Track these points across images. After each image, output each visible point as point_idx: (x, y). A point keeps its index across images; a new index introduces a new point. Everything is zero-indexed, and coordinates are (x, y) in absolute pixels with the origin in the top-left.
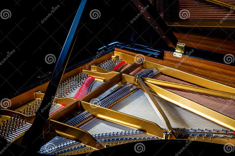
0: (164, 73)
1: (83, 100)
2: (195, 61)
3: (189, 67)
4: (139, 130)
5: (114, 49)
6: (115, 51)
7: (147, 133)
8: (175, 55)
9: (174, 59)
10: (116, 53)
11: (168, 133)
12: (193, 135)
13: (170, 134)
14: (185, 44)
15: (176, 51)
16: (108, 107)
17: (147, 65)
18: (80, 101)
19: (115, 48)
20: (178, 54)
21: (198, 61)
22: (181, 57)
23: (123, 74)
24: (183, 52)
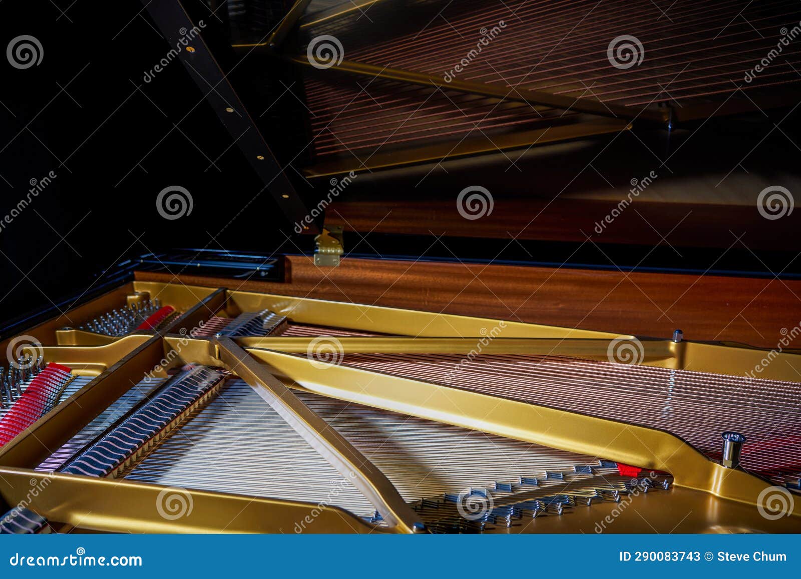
0: (295, 320)
5: (133, 275)
6: (135, 282)
9: (318, 276)
10: (139, 287)
15: (319, 250)
16: (115, 472)
17: (241, 305)
19: (135, 273)
23: (166, 338)
24: (340, 251)
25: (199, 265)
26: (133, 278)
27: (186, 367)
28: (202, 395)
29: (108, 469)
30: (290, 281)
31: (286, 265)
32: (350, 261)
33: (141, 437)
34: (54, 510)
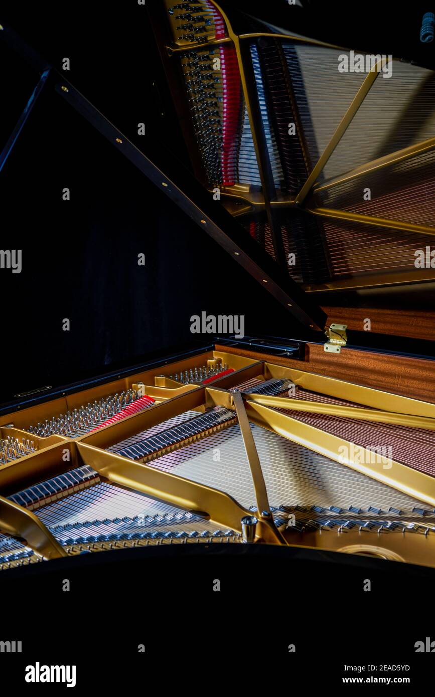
0: (304, 387)
1: (82, 441)
2: (368, 358)
3: (358, 374)
4: (193, 511)
5: (214, 347)
6: (214, 351)
7: (211, 520)
8: (327, 348)
9: (326, 358)
10: (216, 354)
11: (254, 520)
12: (332, 526)
13: (261, 523)
14: (346, 326)
15: (331, 341)
16: (145, 459)
17: (273, 373)
18: (75, 444)
19: (216, 345)
20: (334, 346)
21: (374, 359)
22: (339, 352)
23: (207, 388)
24: (345, 343)
25: (250, 344)
26: (214, 349)
27: (216, 408)
28: (219, 424)
29: (140, 456)
30: (308, 361)
31: (306, 349)
32: (348, 350)
33: (166, 442)
34: (102, 470)
